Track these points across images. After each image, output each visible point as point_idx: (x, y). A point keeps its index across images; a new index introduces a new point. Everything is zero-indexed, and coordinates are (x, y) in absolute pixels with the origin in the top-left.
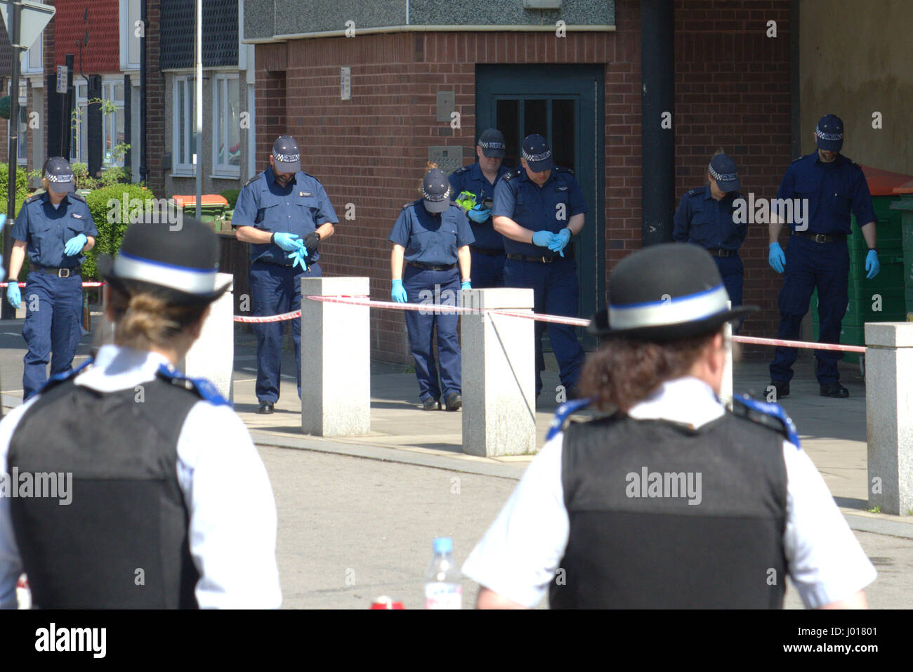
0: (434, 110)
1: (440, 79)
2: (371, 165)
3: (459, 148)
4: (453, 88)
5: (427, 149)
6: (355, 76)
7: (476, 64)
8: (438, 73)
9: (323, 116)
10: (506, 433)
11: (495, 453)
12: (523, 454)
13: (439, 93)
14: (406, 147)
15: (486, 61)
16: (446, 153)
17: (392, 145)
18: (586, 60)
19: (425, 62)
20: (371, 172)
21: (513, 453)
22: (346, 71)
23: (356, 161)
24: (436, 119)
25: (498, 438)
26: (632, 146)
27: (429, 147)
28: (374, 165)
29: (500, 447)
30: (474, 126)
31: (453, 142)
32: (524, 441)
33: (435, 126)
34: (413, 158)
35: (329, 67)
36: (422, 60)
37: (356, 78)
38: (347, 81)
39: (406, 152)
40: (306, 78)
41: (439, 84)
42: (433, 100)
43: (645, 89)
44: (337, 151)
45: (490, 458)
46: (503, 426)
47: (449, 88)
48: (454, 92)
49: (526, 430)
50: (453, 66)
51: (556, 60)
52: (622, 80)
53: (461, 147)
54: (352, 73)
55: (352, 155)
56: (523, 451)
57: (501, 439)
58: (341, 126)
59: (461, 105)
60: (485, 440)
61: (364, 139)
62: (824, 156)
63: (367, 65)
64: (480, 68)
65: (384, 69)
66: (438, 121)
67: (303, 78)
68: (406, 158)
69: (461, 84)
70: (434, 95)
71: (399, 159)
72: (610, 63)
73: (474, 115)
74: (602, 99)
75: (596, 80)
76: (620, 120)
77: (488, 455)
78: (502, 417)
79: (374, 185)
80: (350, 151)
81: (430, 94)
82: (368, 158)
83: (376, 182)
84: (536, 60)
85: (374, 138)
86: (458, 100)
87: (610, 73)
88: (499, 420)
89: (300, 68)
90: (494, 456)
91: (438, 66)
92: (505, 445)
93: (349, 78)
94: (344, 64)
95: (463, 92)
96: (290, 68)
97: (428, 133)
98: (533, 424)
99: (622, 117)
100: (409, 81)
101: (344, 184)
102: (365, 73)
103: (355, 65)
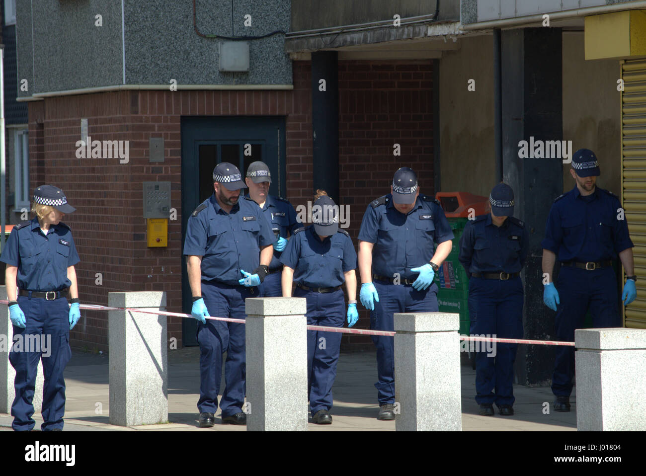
0: (147, 153)
1: (152, 128)
2: (103, 197)
3: (168, 183)
4: (163, 136)
5: (142, 184)
6: (92, 126)
7: (181, 116)
8: (150, 123)
9: (70, 159)
10: (143, 407)
11: (134, 423)
12: (157, 424)
13: (151, 139)
14: (126, 183)
15: (189, 114)
16: (157, 187)
17: (116, 180)
18: (270, 113)
19: (140, 114)
20: (103, 203)
21: (149, 423)
22: (84, 122)
23: (92, 194)
24: (149, 161)
25: (137, 411)
26: (307, 181)
27: (143, 183)
28: (105, 197)
29: (138, 418)
30: (180, 166)
31: (163, 179)
32: (158, 413)
33: (148, 166)
34: (131, 191)
35: (74, 119)
36: (137, 113)
37: (92, 128)
38: (85, 130)
39: (126, 187)
40: (58, 128)
41: (151, 132)
42: (147, 145)
43: (315, 135)
44: (79, 186)
45: (129, 427)
46: (141, 401)
47: (160, 136)
48: (163, 139)
49: (160, 404)
50: (162, 117)
51: (246, 113)
52: (299, 129)
53: (170, 182)
54: (89, 124)
55: (90, 189)
56: (157, 421)
57: (139, 412)
58: (82, 167)
59: (169, 149)
60: (126, 413)
61: (98, 176)
62: (584, 187)
63: (99, 117)
64: (185, 120)
65: (110, 121)
66: (150, 161)
67: (56, 128)
68: (127, 191)
69: (169, 132)
70: (147, 141)
71: (121, 192)
72: (290, 115)
73: (180, 157)
74: (284, 144)
75: (279, 129)
76: (298, 160)
77: (128, 424)
78: (140, 394)
79: (105, 214)
80: (89, 187)
81: (144, 140)
82: (100, 192)
83: (105, 211)
84: (230, 113)
85: (104, 176)
86: (167, 145)
87: (289, 123)
88: (137, 397)
89: (54, 120)
90: (133, 426)
91: (150, 118)
92: (142, 416)
93: (87, 128)
94: (83, 117)
95: (171, 139)
96: (47, 120)
97: (143, 172)
98: (166, 399)
99: (299, 158)
100: (128, 130)
101: (84, 213)
102: (97, 124)
103: (91, 118)
